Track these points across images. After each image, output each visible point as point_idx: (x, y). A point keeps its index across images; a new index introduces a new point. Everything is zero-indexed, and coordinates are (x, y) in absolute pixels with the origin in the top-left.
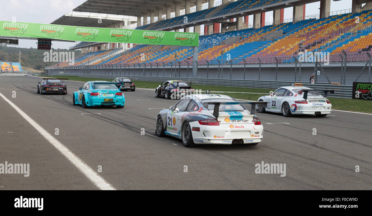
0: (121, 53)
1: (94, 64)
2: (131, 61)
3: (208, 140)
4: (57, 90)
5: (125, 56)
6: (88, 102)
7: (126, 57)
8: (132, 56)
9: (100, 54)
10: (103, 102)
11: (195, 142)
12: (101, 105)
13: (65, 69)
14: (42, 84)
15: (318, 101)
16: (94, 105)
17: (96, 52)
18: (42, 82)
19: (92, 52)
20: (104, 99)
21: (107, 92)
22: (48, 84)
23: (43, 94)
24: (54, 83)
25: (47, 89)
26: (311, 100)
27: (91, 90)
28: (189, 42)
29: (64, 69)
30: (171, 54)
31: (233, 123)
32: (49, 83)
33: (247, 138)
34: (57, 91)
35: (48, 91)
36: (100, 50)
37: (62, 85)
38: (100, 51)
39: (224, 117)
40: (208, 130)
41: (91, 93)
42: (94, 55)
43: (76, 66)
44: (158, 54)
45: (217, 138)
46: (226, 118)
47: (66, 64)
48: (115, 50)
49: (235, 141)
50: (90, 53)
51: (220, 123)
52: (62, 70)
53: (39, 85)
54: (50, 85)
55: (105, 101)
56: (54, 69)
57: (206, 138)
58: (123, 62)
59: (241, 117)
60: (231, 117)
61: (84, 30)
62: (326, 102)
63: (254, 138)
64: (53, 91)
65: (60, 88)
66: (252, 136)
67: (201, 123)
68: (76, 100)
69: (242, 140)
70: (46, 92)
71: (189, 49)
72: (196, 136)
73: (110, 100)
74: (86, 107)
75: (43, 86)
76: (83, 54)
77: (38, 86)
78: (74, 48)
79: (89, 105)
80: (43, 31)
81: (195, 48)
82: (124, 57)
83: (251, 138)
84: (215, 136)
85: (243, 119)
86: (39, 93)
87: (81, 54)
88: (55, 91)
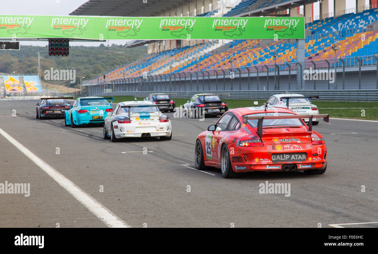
0: (212, 52)
1: (164, 72)
2: (224, 64)
3: (124, 134)
4: (59, 112)
5: (217, 56)
6: (75, 121)
7: (219, 57)
8: (228, 56)
9: (180, 54)
10: (92, 119)
11: (117, 137)
12: (89, 123)
13: (114, 83)
14: (41, 106)
15: (301, 108)
16: (81, 123)
17: (173, 50)
18: (42, 103)
19: (166, 49)
20: (93, 117)
21: (95, 108)
22: (48, 106)
23: (42, 118)
24: (55, 104)
25: (47, 112)
26: (293, 107)
27: (79, 108)
28: (289, 32)
29: (112, 84)
30: (288, 50)
31: (142, 121)
32: (50, 104)
33: (154, 132)
34: (59, 114)
35: (49, 114)
36: (180, 45)
37: (66, 106)
38: (180, 48)
39: (136, 116)
40: (122, 127)
41: (78, 111)
42: (169, 55)
43: (134, 78)
44: (269, 51)
45: (129, 133)
46: (137, 118)
47: (120, 74)
48: (205, 45)
49: (143, 134)
50: (163, 51)
51: (131, 121)
52: (109, 86)
53: (38, 107)
54: (50, 107)
55: (93, 118)
56: (96, 86)
57: (122, 133)
58: (212, 68)
59: (149, 116)
60: (141, 117)
61: (118, 23)
62: (311, 109)
63: (159, 132)
64: (55, 114)
65: (63, 110)
66: (158, 130)
67: (119, 122)
68: (68, 120)
69: (149, 134)
70: (46, 116)
71: (318, 40)
72: (117, 132)
73: (99, 117)
74: (75, 126)
75: (41, 108)
76: (152, 54)
77: (37, 109)
78: (134, 44)
79: (77, 124)
80: (56, 27)
81: (299, 41)
82: (216, 58)
83: (157, 132)
84: (128, 131)
85: (151, 118)
86: (37, 118)
87: (149, 55)
88: (56, 114)
